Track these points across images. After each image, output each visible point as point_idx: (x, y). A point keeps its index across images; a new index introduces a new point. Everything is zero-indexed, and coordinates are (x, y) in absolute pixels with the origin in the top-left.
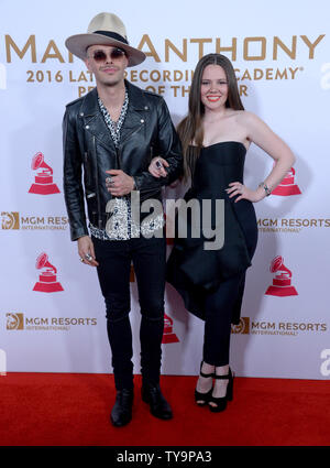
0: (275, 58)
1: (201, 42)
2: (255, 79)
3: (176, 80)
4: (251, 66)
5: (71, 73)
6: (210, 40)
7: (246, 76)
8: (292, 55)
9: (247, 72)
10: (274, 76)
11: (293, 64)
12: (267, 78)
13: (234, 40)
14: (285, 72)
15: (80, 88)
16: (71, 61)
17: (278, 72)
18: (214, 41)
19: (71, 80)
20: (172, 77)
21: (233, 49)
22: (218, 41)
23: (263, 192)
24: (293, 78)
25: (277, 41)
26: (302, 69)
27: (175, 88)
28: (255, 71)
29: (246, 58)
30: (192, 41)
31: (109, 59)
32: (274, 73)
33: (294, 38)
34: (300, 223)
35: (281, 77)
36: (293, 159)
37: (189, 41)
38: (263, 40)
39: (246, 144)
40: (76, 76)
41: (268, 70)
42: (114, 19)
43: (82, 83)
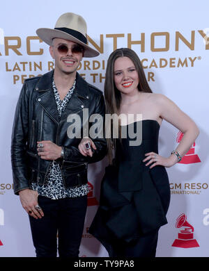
0: (177, 49)
1: (115, 37)
2: (161, 67)
3: (94, 68)
4: (157, 56)
5: (7, 64)
6: (122, 35)
7: (154, 64)
8: (192, 47)
9: (154, 61)
10: (176, 64)
11: (192, 54)
12: (171, 66)
13: (143, 35)
14: (186, 61)
15: (15, 76)
16: (7, 54)
17: (180, 61)
18: (126, 36)
19: (7, 70)
20: (91, 66)
21: (142, 42)
22: (129, 35)
23: (175, 158)
24: (192, 66)
25: (178, 35)
26: (200, 58)
27: (94, 75)
28: (161, 60)
29: (153, 49)
30: (108, 36)
31: (70, 53)
32: (176, 62)
33: (193, 33)
34: (200, 186)
35: (183, 65)
36: (198, 131)
37: (105, 36)
38: (167, 35)
39: (159, 121)
40: (11, 67)
41: (171, 59)
42: (81, 20)
43: (17, 72)
